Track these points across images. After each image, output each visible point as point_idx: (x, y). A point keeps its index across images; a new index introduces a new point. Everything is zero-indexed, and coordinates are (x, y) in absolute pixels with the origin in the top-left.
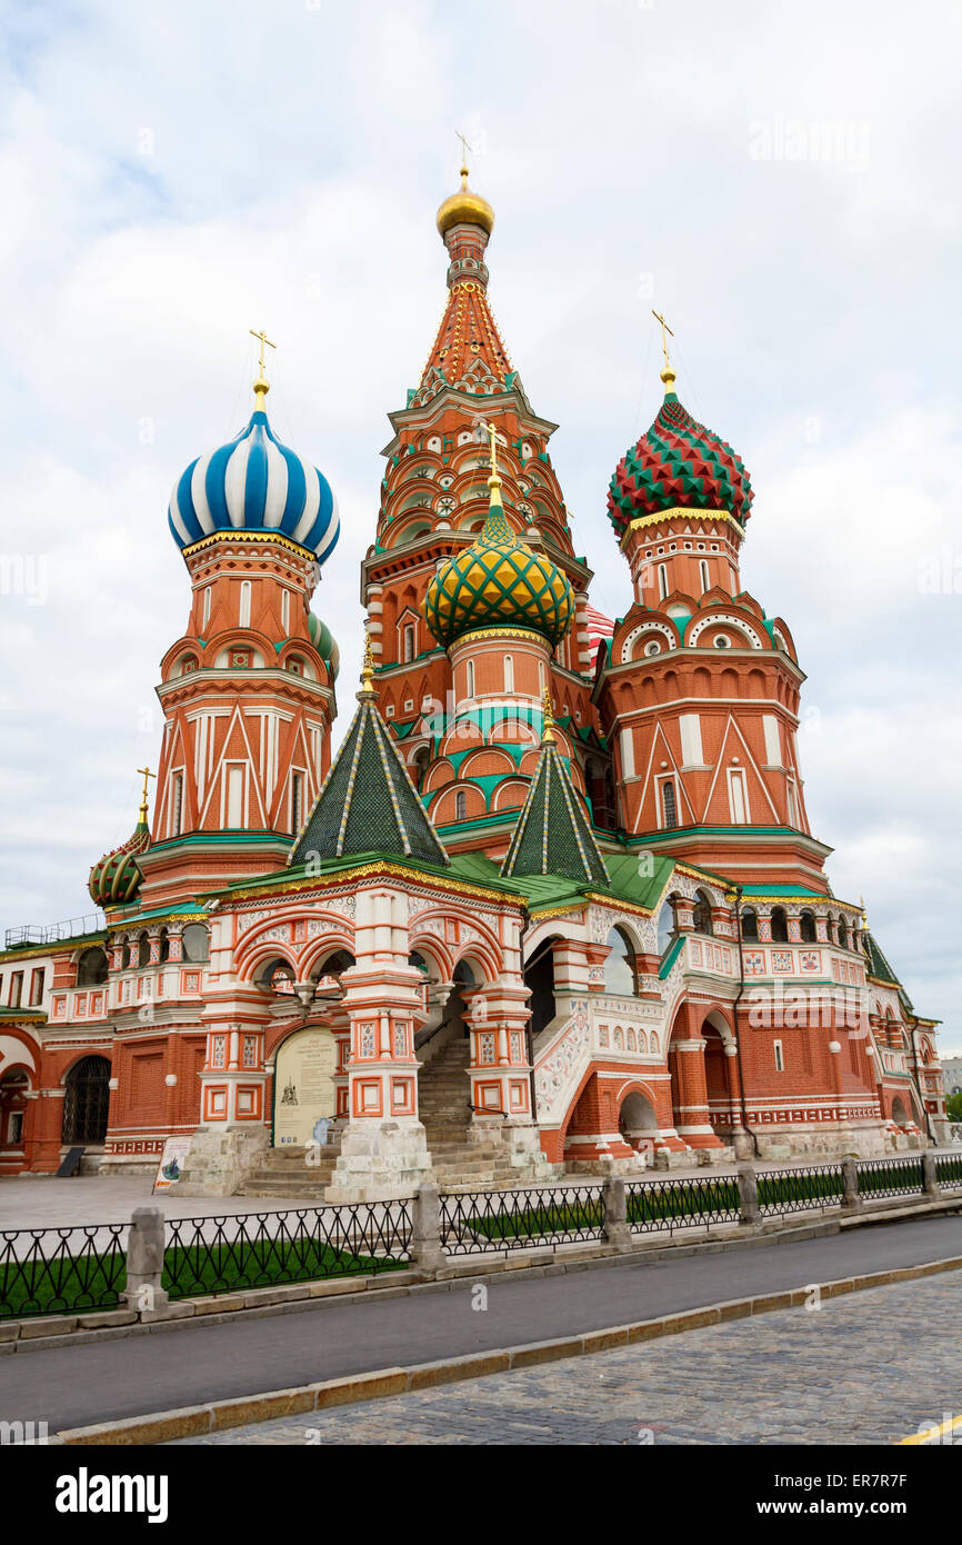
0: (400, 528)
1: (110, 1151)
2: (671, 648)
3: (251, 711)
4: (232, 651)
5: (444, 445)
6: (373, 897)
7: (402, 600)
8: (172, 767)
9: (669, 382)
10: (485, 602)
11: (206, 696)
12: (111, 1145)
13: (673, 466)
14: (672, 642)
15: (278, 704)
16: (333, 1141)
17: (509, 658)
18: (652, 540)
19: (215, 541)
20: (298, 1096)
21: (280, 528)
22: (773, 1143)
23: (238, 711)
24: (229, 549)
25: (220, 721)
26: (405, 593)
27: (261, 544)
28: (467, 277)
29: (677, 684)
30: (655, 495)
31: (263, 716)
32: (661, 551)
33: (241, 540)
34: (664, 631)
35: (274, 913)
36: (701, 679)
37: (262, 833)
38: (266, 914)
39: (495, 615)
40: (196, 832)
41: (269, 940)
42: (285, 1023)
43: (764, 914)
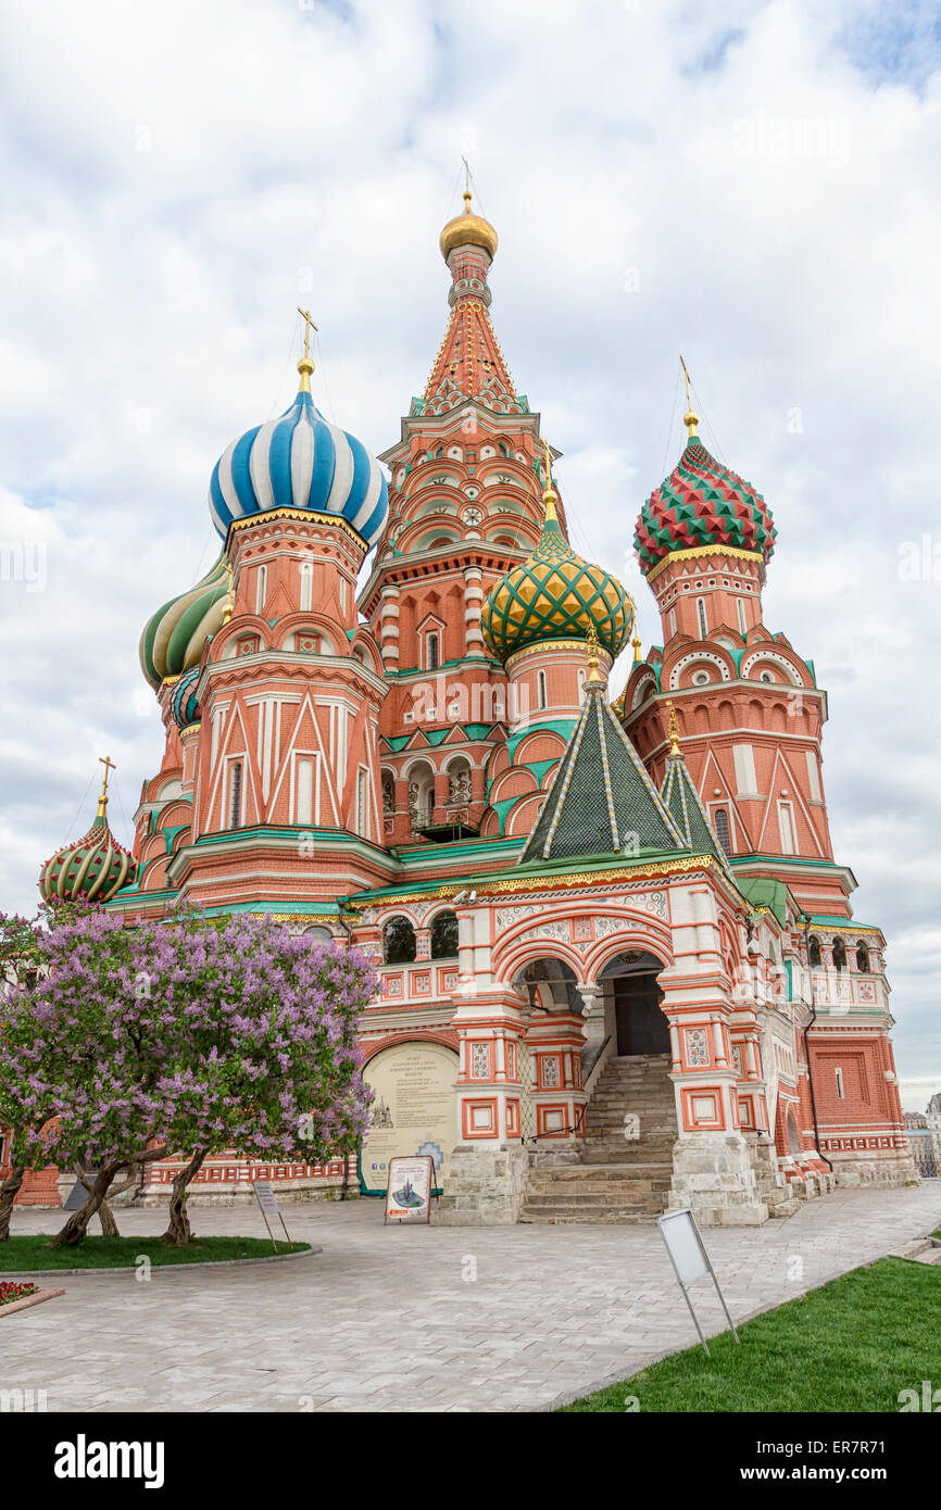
0: (417, 534)
1: (158, 1180)
2: (724, 679)
3: (321, 700)
4: (298, 634)
5: (466, 456)
6: (692, 893)
7: (423, 607)
8: (226, 754)
9: (693, 426)
10: (564, 613)
11: (272, 679)
12: (158, 1173)
13: (716, 505)
14: (725, 673)
15: (348, 695)
16: (535, 1164)
17: (581, 672)
18: (690, 573)
19: (277, 517)
20: (393, 1118)
21: (342, 512)
22: (844, 1170)
23: (308, 698)
24: (291, 527)
25: (286, 707)
26: (426, 599)
27: (326, 527)
28: (470, 297)
29: (733, 714)
30: (697, 530)
31: (333, 706)
32: (699, 585)
33: (305, 519)
34: (716, 662)
35: (548, 908)
36: (755, 711)
37: (336, 832)
38: (537, 909)
39: (571, 627)
40: (264, 824)
41: (539, 937)
42: (378, 1037)
43: (827, 942)
